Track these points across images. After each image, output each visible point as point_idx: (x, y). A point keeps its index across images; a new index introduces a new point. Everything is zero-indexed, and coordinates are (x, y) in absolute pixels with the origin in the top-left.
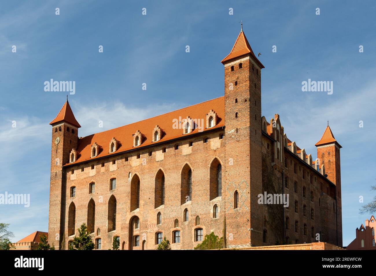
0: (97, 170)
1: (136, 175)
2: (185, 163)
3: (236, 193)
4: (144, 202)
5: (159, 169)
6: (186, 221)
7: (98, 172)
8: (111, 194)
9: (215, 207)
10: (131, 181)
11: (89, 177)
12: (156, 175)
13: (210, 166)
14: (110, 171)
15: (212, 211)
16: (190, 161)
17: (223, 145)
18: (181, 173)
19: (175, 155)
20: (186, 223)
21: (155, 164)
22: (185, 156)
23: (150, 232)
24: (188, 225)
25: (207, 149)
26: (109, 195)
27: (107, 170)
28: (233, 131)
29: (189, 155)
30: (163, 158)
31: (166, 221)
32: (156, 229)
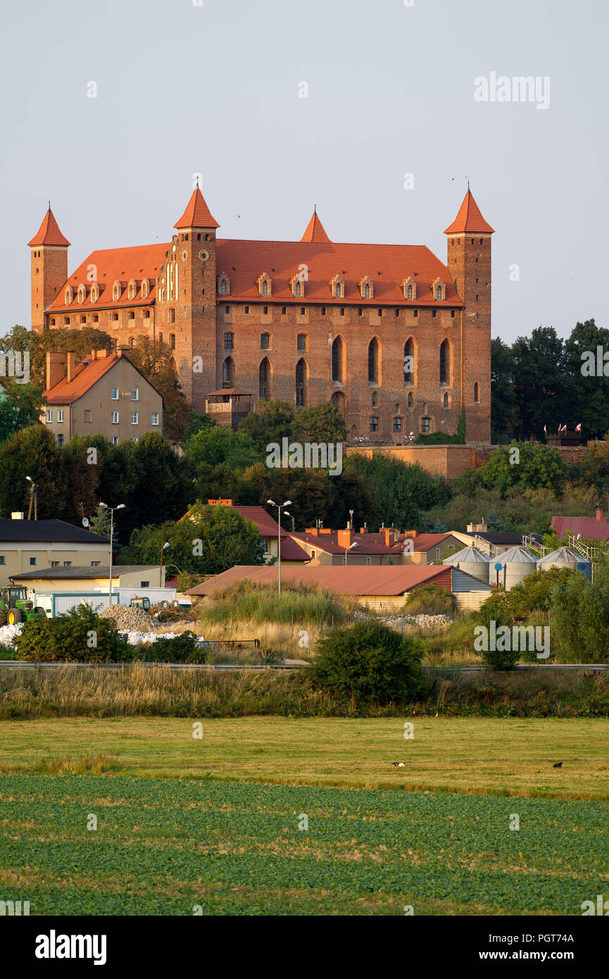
0: (275, 316)
1: (339, 336)
2: (409, 336)
3: (476, 385)
4: (352, 376)
5: (373, 336)
6: (411, 406)
7: (276, 321)
8: (301, 356)
9: (446, 396)
10: (331, 344)
11: (261, 324)
12: (369, 342)
13: (440, 346)
14: (298, 322)
15: (442, 400)
16: (414, 334)
17: (455, 325)
18: (403, 347)
19: (396, 322)
20: (412, 409)
21: (369, 329)
22: (408, 327)
23: (363, 416)
24: (414, 412)
25: (437, 325)
26: (298, 358)
27: (293, 321)
28: (474, 314)
29: (414, 327)
30: (379, 324)
31: (384, 403)
32: (371, 413)
